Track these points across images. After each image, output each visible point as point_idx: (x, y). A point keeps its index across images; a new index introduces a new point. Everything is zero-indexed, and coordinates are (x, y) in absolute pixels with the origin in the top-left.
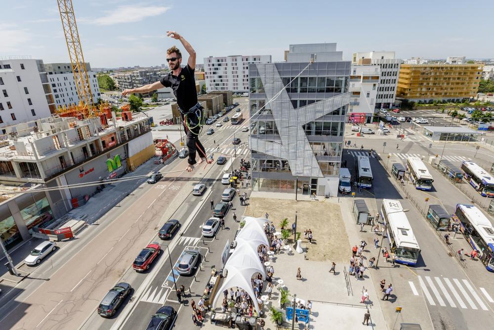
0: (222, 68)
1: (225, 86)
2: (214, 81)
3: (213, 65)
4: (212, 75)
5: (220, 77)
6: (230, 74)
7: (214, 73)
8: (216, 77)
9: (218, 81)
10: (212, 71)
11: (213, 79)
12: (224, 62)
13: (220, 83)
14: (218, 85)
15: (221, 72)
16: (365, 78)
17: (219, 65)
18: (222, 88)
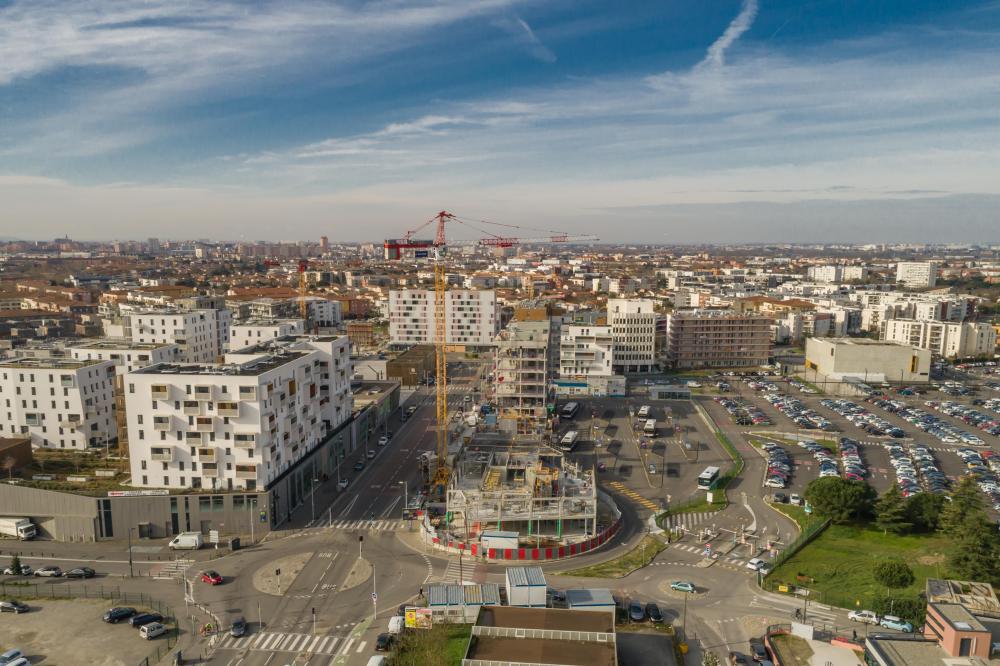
0: (418, 308)
1: (423, 336)
2: (405, 326)
3: (405, 302)
4: (402, 317)
5: (415, 320)
6: (431, 318)
7: (405, 315)
8: (408, 321)
9: (411, 326)
10: (402, 311)
11: (402, 324)
12: (422, 299)
13: (414, 330)
14: (411, 333)
15: (416, 313)
16: (598, 339)
17: (415, 303)
18: (418, 339)
